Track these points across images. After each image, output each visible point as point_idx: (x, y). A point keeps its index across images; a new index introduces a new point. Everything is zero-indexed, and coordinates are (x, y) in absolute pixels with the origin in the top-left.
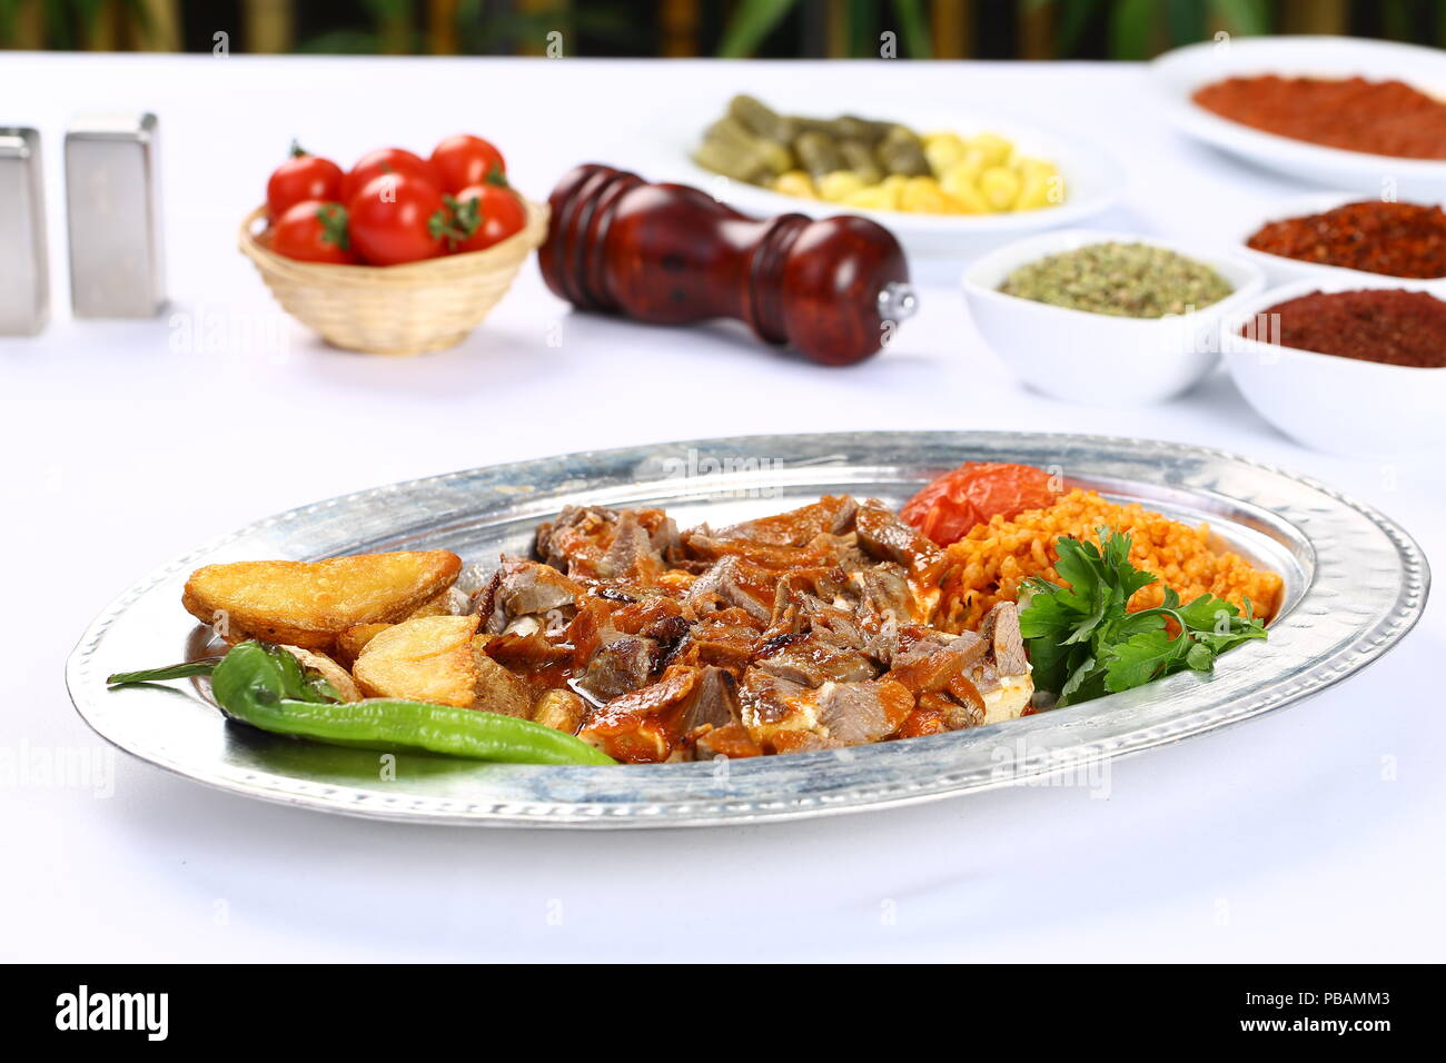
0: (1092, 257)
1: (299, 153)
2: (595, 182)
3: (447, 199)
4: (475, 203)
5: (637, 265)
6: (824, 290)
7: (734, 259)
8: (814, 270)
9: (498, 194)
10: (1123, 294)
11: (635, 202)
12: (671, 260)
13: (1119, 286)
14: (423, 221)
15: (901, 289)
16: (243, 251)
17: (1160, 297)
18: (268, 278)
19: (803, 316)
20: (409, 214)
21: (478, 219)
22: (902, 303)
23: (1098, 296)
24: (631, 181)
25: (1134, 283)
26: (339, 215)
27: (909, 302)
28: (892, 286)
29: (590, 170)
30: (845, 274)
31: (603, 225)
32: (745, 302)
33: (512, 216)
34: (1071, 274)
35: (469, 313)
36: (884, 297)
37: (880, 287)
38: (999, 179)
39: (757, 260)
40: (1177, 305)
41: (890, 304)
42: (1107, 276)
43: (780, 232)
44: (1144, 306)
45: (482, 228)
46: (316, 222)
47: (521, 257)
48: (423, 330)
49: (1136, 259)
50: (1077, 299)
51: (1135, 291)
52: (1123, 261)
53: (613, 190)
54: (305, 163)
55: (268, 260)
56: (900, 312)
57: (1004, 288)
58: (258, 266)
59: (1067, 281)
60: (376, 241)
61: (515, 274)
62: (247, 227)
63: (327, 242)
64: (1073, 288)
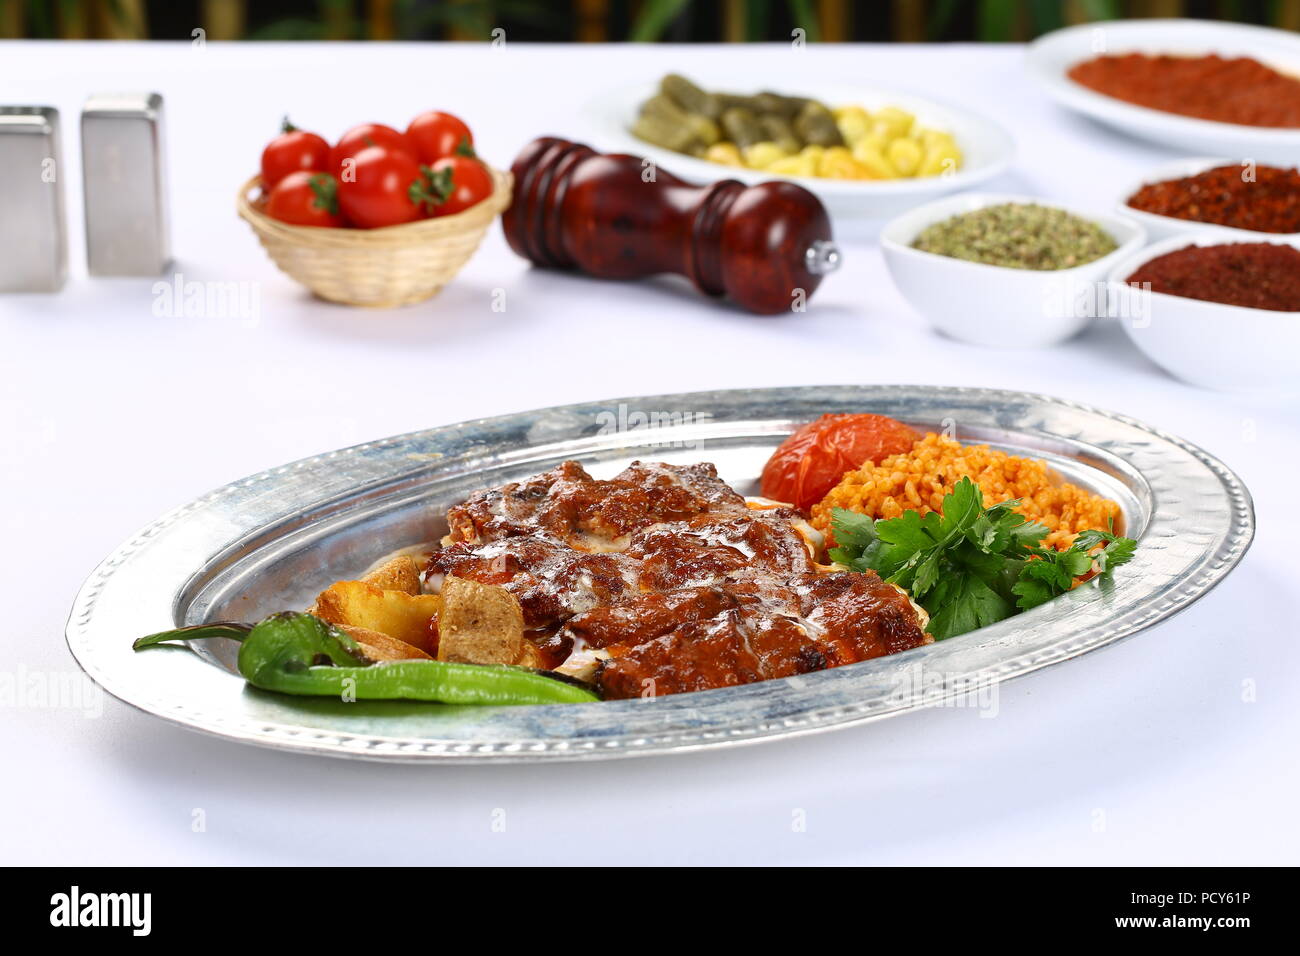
0: (995, 216)
1: (289, 129)
2: (552, 153)
3: (423, 168)
4: (448, 172)
5: (591, 226)
6: (758, 247)
7: (678, 220)
8: (749, 230)
9: (467, 163)
10: (1023, 249)
11: (588, 170)
13: (1019, 242)
14: (404, 188)
15: (826, 246)
16: (241, 216)
17: (1056, 252)
18: (265, 240)
19: (741, 270)
20: (391, 182)
21: (452, 187)
22: (827, 259)
23: (1001, 251)
24: (584, 152)
25: (1032, 239)
26: (329, 185)
27: (833, 258)
28: (818, 244)
29: (547, 143)
30: (777, 234)
31: (560, 192)
32: (688, 259)
33: (481, 183)
34: (976, 232)
35: (443, 270)
36: (811, 253)
37: (807, 245)
38: (903, 149)
39: (698, 221)
40: (1070, 260)
41: (816, 259)
42: (1009, 233)
43: (718, 197)
44: (1042, 260)
45: (454, 195)
46: (308, 190)
47: (489, 221)
48: (403, 285)
49: (1033, 219)
50: (982, 254)
51: (1033, 246)
52: (1022, 220)
53: (568, 160)
54: (295, 138)
55: (265, 224)
56: (825, 266)
57: (917, 244)
58: (255, 229)
59: (973, 238)
60: (362, 206)
61: (484, 235)
62: (243, 195)
63: (318, 207)
64: (978, 244)
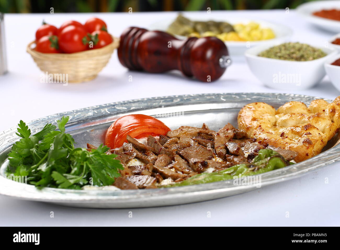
0: (285, 46)
1: (44, 24)
2: (134, 31)
3: (88, 34)
4: (97, 35)
5: (147, 54)
6: (203, 58)
7: (174, 51)
8: (199, 53)
9: (104, 33)
10: (294, 55)
11: (145, 36)
12: (157, 53)
13: (293, 53)
14: (80, 39)
15: (227, 57)
16: (27, 52)
17: (306, 56)
18: (35, 59)
19: (197, 67)
20: (76, 38)
21: (98, 40)
22: (227, 62)
23: (287, 56)
24: (144, 31)
25: (297, 53)
26: (55, 39)
27: (229, 61)
28: (223, 56)
29: (132, 28)
30: (209, 54)
31: (136, 44)
32: (179, 64)
33: (109, 40)
34: (278, 51)
35: (96, 69)
36: (221, 60)
37: (220, 57)
38: (255, 33)
39: (182, 51)
40: (311, 58)
41: (223, 62)
42: (289, 50)
43: (189, 42)
44: (301, 58)
45: (99, 43)
46: (49, 42)
47: (111, 52)
48: (82, 73)
49: (298, 46)
50: (280, 57)
51: (298, 54)
52: (294, 47)
53: (139, 33)
54: (47, 27)
55: (35, 54)
56: (226, 64)
57: (259, 56)
58: (32, 56)
59: (277, 53)
60: (67, 46)
61: (110, 57)
62: (29, 46)
63: (52, 48)
64: (279, 54)
